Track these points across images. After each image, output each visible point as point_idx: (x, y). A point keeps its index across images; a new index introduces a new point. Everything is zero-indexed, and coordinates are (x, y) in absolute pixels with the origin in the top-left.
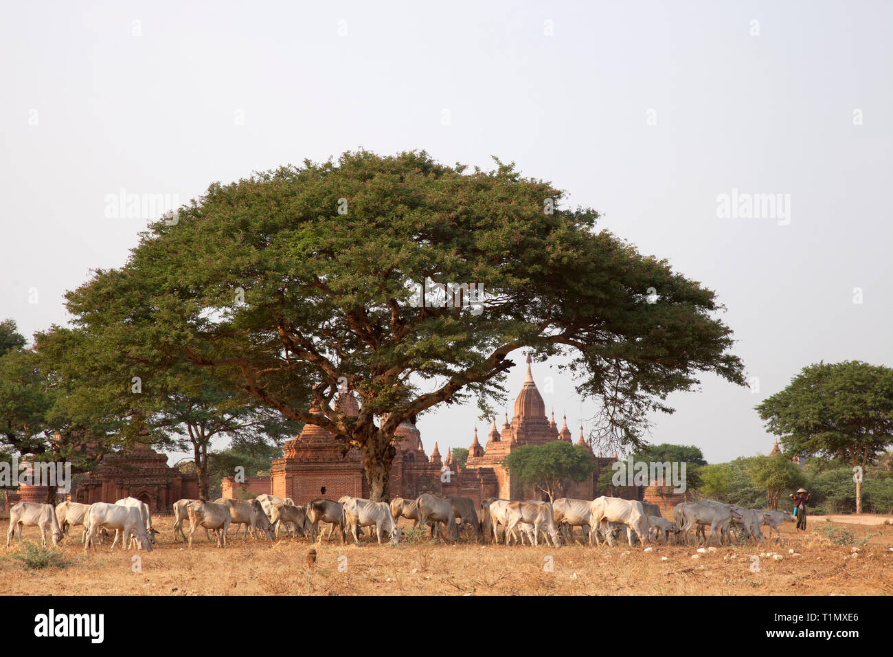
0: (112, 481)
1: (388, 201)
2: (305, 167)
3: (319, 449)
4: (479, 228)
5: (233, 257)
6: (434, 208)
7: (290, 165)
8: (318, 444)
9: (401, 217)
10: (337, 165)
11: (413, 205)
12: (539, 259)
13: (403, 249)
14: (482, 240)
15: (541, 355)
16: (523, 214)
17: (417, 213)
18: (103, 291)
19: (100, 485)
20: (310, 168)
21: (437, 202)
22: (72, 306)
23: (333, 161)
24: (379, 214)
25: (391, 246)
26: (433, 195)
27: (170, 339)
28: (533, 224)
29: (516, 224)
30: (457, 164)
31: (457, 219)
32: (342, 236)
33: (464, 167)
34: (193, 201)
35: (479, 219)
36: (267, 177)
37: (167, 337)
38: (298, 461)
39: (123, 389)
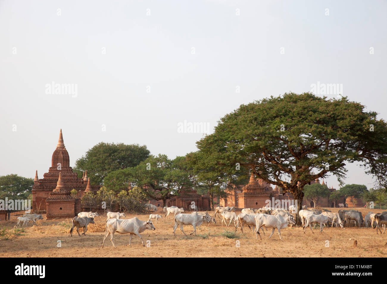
0: (179, 199)
1: (306, 111)
2: (271, 98)
3: (255, 189)
4: (338, 119)
5: (254, 130)
6: (323, 113)
7: (266, 98)
8: (254, 188)
9: (311, 116)
10: (282, 97)
11: (315, 112)
12: (360, 130)
13: (313, 127)
14: (340, 123)
15: (351, 161)
16: (354, 114)
17: (316, 115)
18: (209, 141)
19: (176, 200)
20: (273, 99)
21: (323, 111)
22: (199, 146)
23: (281, 96)
24: (302, 115)
25: (309, 126)
26: (321, 109)
27: (233, 157)
28: (358, 118)
29: (352, 118)
30: (324, 96)
31: (330, 116)
32: (290, 122)
33: (326, 97)
34: (235, 111)
35: (338, 116)
36: (259, 102)
37: (232, 157)
38: (248, 194)
39: (217, 174)
